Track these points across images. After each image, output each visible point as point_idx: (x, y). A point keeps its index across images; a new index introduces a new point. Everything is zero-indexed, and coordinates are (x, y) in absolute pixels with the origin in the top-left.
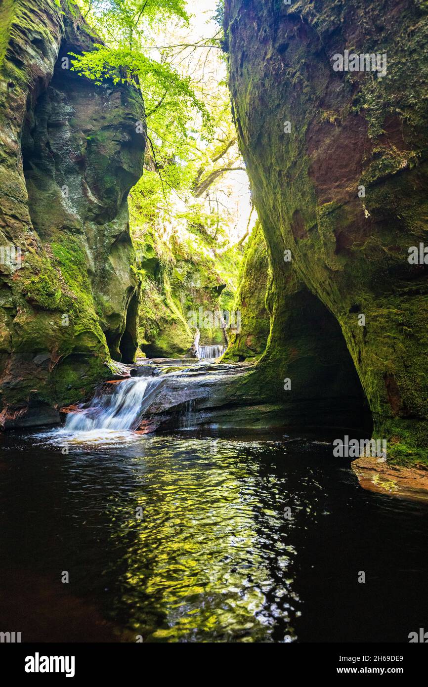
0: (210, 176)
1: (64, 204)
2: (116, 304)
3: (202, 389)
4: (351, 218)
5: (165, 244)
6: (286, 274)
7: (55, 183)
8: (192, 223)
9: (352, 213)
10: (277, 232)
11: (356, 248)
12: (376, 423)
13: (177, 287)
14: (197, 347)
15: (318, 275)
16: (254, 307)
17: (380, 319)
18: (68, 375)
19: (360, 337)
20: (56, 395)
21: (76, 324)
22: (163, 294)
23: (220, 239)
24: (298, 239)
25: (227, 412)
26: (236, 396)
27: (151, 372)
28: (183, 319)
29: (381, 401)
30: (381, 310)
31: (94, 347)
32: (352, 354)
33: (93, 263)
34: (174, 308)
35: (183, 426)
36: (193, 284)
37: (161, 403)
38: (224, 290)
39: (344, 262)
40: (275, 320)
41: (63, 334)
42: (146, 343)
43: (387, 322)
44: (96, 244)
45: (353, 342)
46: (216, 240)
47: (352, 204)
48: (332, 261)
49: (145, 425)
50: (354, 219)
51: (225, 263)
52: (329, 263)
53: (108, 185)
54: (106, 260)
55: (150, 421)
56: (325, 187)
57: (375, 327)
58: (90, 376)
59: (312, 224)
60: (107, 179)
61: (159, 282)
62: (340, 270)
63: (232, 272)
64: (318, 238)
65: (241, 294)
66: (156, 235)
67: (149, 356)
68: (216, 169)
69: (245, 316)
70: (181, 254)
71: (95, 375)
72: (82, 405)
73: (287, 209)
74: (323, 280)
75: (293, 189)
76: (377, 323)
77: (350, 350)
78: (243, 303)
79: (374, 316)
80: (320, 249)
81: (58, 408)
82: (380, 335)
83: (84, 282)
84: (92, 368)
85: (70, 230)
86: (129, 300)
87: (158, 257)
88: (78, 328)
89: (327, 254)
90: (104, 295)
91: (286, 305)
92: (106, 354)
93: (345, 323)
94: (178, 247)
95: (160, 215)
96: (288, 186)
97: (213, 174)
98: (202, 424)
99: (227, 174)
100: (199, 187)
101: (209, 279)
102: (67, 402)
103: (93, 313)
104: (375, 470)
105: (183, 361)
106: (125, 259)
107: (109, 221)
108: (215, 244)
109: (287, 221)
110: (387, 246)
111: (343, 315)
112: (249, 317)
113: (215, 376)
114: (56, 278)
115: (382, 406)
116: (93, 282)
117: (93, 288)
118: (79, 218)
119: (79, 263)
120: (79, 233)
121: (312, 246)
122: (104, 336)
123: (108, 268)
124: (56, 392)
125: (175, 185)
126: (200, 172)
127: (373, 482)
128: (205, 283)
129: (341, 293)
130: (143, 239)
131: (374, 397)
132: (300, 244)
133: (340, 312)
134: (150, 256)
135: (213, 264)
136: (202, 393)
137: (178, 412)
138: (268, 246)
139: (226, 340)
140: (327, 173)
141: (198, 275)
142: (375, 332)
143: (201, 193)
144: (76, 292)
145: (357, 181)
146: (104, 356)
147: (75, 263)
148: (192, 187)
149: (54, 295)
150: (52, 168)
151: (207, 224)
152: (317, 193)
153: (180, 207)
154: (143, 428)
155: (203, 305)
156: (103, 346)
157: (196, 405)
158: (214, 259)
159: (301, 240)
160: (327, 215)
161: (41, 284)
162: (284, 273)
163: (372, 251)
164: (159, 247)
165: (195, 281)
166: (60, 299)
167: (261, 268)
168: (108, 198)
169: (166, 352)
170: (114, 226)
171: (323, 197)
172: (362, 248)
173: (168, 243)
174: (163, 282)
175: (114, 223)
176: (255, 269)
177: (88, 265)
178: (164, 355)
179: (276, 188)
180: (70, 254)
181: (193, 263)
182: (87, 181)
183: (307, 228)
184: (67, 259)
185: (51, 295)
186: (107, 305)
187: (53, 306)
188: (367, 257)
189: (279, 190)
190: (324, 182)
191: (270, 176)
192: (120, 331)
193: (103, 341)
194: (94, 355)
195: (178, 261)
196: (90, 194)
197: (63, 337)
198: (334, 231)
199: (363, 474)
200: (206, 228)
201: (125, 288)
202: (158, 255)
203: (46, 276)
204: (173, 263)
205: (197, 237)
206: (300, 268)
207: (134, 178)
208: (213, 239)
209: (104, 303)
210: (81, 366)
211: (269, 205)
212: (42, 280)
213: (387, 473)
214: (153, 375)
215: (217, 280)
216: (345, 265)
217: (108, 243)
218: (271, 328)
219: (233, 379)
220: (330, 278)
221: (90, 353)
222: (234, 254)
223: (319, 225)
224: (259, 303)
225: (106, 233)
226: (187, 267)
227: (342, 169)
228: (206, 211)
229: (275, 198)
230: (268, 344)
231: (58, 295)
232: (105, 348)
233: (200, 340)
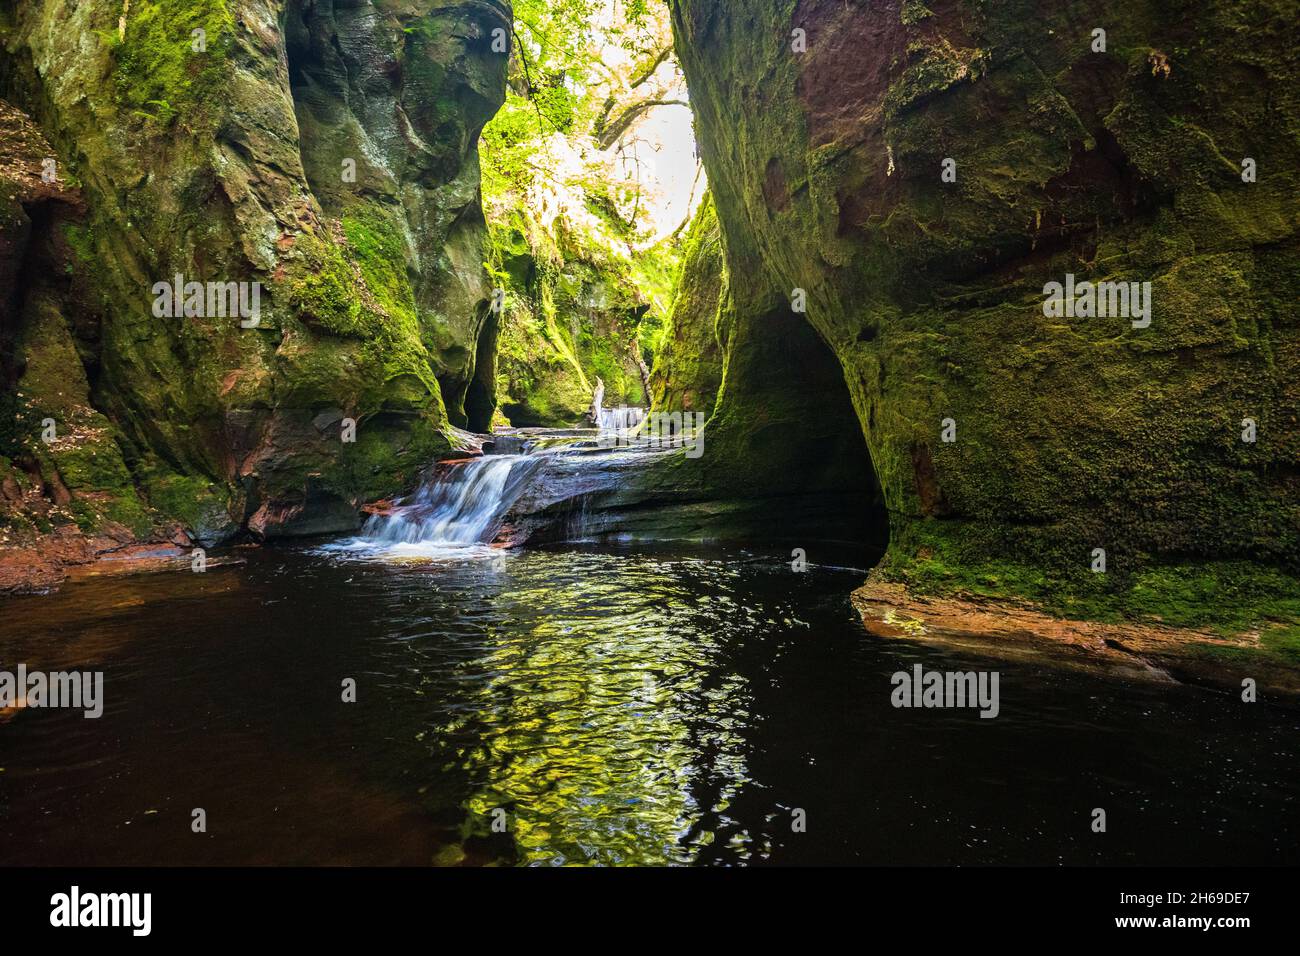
0: (625, 115)
1: (364, 150)
2: (457, 329)
3: (604, 476)
4: (866, 170)
5: (545, 230)
6: (753, 280)
7: (348, 110)
8: (593, 195)
9: (868, 161)
10: (739, 205)
11: (874, 225)
12: (894, 528)
13: (565, 307)
14: (599, 410)
15: (807, 275)
16: (697, 342)
17: (910, 351)
18: (373, 449)
19: (874, 382)
20: (353, 483)
21: (387, 361)
22: (541, 318)
23: (642, 226)
24: (774, 211)
25: (646, 514)
26: (661, 487)
27: (517, 447)
28: (575, 363)
29: (905, 490)
30: (911, 334)
31: (420, 402)
32: (858, 412)
33: (417, 256)
34: (559, 343)
35: (571, 537)
36: (592, 303)
37: (535, 498)
38: (646, 316)
39: (852, 250)
40: (731, 360)
41: (364, 378)
42: (512, 402)
43: (920, 355)
44: (422, 224)
45: (862, 390)
46: (635, 227)
47: (869, 145)
48: (831, 250)
49: (506, 534)
50: (872, 174)
51: (649, 268)
52: (826, 253)
53: (443, 118)
54: (440, 251)
55: (515, 527)
56: (824, 114)
57: (900, 364)
58: (413, 451)
59: (799, 183)
60: (442, 106)
61: (534, 297)
62: (845, 265)
63: (660, 285)
64: (809, 209)
65: (674, 320)
66: (530, 216)
67: (515, 424)
68: (636, 101)
69: (681, 357)
70: (572, 250)
71: (421, 450)
72: (400, 500)
73: (757, 157)
74: (815, 284)
75: (767, 120)
76: (904, 358)
77: (857, 406)
78: (678, 334)
79: (899, 345)
80: (811, 228)
81: (358, 505)
82: (907, 378)
83: (402, 290)
84: (416, 438)
85: (376, 196)
86: (482, 324)
87: (534, 253)
88: (391, 368)
89: (824, 236)
90: (437, 313)
91: (752, 332)
92: (440, 415)
93: (851, 359)
94: (567, 237)
95: (536, 180)
96: (759, 115)
97: (630, 110)
98: (606, 533)
99: (655, 110)
100: (606, 133)
101: (620, 294)
102: (372, 494)
103: (417, 343)
104: (890, 603)
105: (574, 433)
106: (473, 252)
107: (446, 183)
108: (633, 234)
109: (756, 178)
110: (926, 221)
111: (847, 344)
112: (687, 359)
113: (626, 454)
114: (350, 280)
115: (905, 499)
116: (417, 291)
117: (417, 300)
118: (392, 175)
119: (393, 256)
120: (392, 203)
121: (798, 223)
122: (437, 384)
123: (443, 267)
124: (353, 477)
125: (565, 125)
126: (609, 105)
127: (885, 622)
128: (614, 302)
129: (844, 307)
130: (506, 221)
131: (892, 484)
132: (778, 220)
133: (842, 341)
134: (517, 251)
135: (629, 269)
136: (605, 482)
137: (563, 513)
138: (722, 230)
139: (648, 399)
140: (827, 91)
141: (602, 288)
142: (898, 373)
143: (609, 143)
144: (386, 307)
145: (880, 103)
146: (437, 417)
147: (385, 255)
148: (595, 132)
149: (347, 308)
150: (342, 83)
151: (618, 199)
152: (809, 127)
153: (571, 166)
154: (502, 538)
155: (610, 339)
156: (435, 399)
157: (595, 503)
158: (630, 261)
159: (780, 213)
160: (827, 165)
161: (323, 290)
162: (749, 278)
163: (900, 231)
164: (535, 235)
165: (597, 298)
166: (359, 316)
167: (709, 274)
168: (444, 140)
169: (545, 418)
170: (455, 193)
171: (819, 133)
172: (883, 226)
173: (550, 229)
174: (540, 298)
175: (454, 187)
176: (700, 274)
177: (408, 260)
178: (542, 423)
179: (739, 118)
180: (375, 238)
181: (593, 267)
182: (405, 110)
183: (790, 190)
184: (371, 248)
185: (341, 309)
186: (441, 330)
187: (346, 329)
188: (891, 242)
189: (743, 124)
190: (822, 106)
191: (727, 98)
192: (465, 378)
193: (434, 392)
194: (418, 416)
195: (567, 262)
196: (411, 132)
197: (364, 383)
198: (837, 195)
199: (869, 610)
200: (617, 205)
201: (473, 303)
202: (534, 251)
203: (333, 275)
204: (559, 265)
205: (602, 221)
206: (776, 267)
207: (491, 107)
208: (629, 226)
209: (437, 326)
210: (397, 433)
211: (726, 154)
212: (326, 282)
213: (910, 607)
214: (522, 451)
215: (635, 296)
216: (854, 256)
217: (444, 222)
218: (725, 374)
219: (658, 460)
220: (826, 280)
221: (412, 412)
222: (666, 252)
223: (811, 184)
224: (705, 334)
225: (440, 203)
226: (584, 273)
227: (853, 81)
228: (618, 175)
229: (736, 138)
230: (719, 400)
231: (355, 309)
232: (437, 404)
233: (603, 400)
